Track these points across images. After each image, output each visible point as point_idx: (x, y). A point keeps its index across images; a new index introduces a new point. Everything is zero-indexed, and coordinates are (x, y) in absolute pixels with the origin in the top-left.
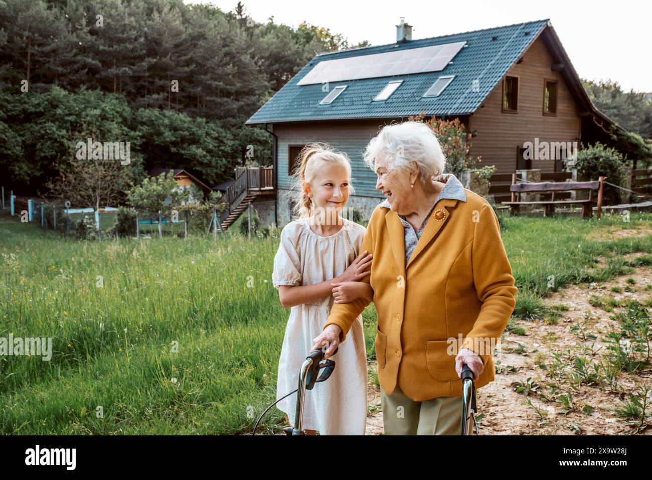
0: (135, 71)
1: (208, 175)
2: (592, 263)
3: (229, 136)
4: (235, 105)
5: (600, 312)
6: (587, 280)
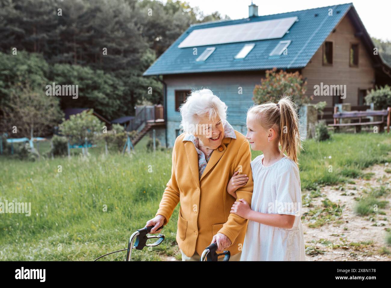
0: (50, 36)
1: (106, 112)
2: (385, 155)
3: (121, 83)
4: (125, 61)
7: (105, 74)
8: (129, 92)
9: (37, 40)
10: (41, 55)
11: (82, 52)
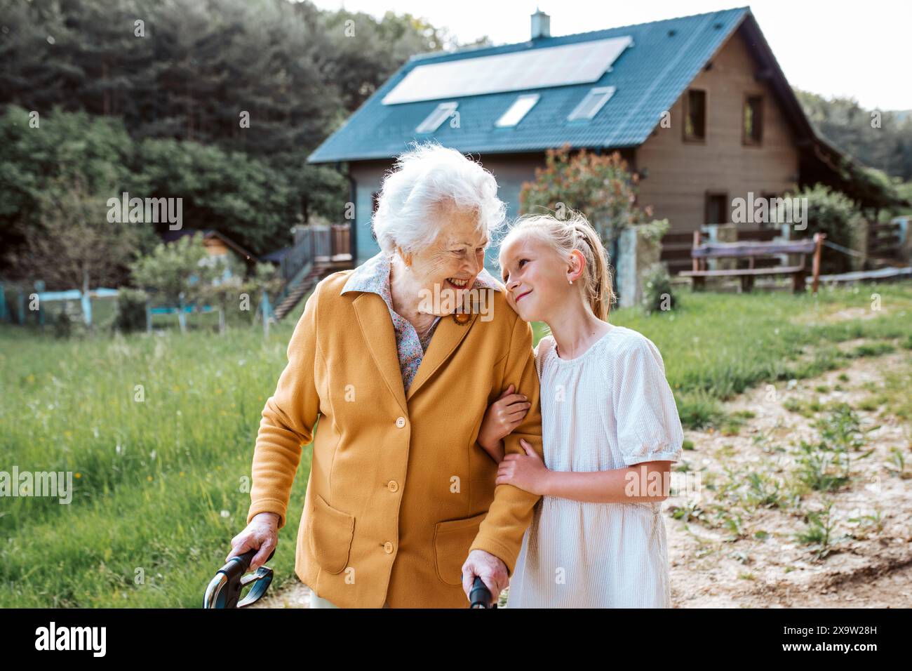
0: (136, 83)
1: (252, 238)
2: (794, 355)
3: (283, 179)
4: (291, 134)
5: (797, 418)
6: (784, 377)
7: (249, 160)
8: (299, 198)
9: (110, 91)
10: (118, 120)
11: (205, 117)
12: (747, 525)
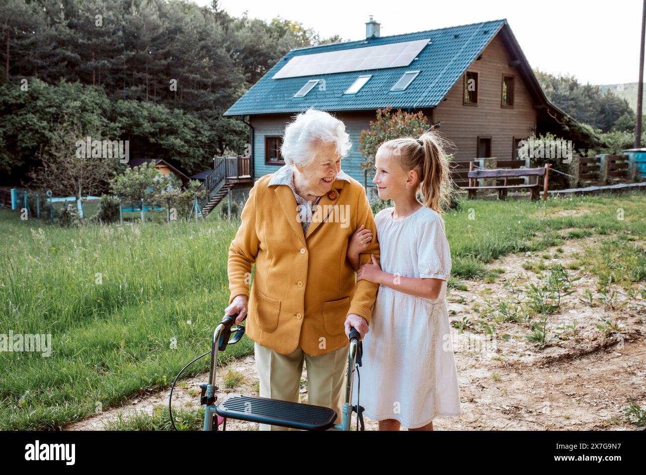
0: (114, 64)
1: (186, 164)
3: (206, 127)
4: (212, 97)
5: (530, 273)
6: (523, 250)
7: (184, 114)
9: (96, 69)
10: (101, 88)
12: (498, 331)
